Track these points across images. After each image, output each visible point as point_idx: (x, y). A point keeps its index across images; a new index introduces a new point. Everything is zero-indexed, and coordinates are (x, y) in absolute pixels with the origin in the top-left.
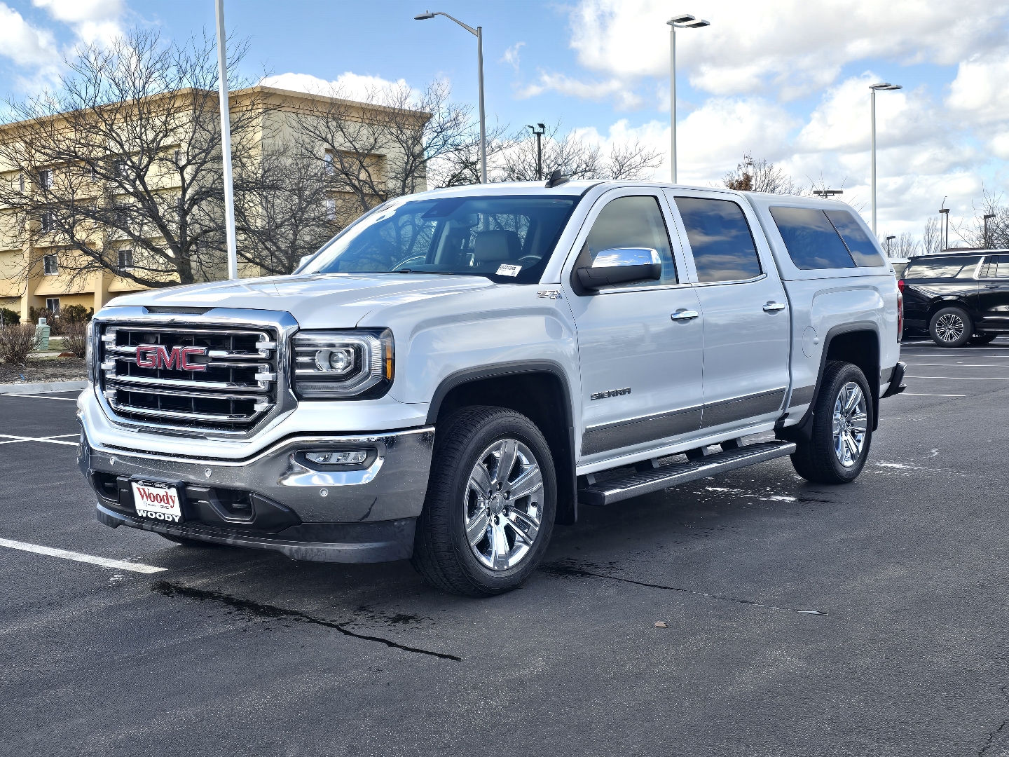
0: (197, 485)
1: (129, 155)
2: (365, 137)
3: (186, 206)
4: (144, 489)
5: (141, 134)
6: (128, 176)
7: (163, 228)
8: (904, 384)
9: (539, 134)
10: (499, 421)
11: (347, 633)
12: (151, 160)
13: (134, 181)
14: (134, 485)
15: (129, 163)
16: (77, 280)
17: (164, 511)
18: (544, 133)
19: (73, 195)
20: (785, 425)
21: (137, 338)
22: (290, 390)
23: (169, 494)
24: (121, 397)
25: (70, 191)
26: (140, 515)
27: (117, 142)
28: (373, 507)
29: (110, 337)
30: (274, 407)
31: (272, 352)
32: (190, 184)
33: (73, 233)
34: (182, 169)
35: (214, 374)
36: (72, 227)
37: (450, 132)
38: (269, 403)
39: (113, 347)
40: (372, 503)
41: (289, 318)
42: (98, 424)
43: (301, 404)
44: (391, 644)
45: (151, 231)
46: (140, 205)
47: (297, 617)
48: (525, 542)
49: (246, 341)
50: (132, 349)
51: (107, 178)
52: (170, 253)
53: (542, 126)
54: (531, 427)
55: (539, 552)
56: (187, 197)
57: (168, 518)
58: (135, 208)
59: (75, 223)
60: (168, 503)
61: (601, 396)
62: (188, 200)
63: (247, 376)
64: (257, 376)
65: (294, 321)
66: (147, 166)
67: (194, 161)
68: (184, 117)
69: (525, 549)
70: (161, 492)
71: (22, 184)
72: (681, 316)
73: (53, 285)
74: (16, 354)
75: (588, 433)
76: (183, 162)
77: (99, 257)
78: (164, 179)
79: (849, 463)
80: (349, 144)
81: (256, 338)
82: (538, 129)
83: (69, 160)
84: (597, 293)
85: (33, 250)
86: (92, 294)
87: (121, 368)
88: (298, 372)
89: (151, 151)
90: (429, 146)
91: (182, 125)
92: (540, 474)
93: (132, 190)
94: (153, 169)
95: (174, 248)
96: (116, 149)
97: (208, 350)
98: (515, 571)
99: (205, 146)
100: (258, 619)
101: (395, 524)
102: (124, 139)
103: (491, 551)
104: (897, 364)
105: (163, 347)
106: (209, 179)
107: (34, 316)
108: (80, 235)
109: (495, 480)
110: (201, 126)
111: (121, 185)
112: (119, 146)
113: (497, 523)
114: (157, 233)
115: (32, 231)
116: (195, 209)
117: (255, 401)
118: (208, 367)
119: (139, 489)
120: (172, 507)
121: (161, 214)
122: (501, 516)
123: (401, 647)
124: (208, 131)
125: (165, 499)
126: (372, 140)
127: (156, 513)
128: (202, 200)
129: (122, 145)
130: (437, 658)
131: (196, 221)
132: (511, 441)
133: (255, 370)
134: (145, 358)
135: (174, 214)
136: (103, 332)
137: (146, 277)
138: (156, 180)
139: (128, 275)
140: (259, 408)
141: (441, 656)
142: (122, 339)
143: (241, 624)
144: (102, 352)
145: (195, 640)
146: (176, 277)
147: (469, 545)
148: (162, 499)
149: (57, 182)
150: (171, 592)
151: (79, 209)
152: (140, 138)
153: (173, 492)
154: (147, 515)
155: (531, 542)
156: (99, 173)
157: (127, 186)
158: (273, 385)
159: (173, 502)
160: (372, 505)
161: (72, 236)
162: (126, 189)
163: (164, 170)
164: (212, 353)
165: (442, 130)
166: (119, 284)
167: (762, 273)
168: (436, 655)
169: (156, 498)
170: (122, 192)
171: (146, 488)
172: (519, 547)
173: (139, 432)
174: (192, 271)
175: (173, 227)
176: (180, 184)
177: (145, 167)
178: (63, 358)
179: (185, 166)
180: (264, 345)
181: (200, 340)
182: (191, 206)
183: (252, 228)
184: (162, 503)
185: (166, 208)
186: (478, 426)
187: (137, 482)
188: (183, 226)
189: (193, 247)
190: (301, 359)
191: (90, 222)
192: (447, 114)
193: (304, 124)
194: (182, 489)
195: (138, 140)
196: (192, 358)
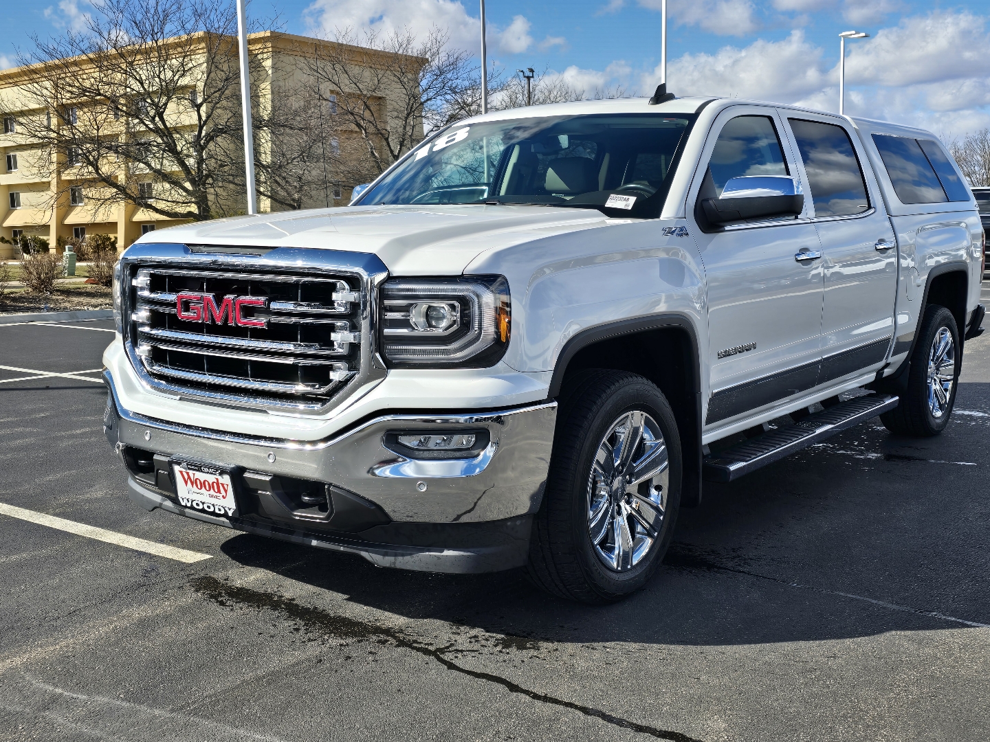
0: (256, 472)
1: (149, 94)
2: (367, 78)
3: (202, 142)
4: (188, 473)
5: (160, 72)
6: (148, 113)
7: (182, 163)
8: (982, 326)
9: (529, 78)
10: (627, 388)
11: (451, 666)
12: (169, 98)
13: (153, 118)
14: (177, 468)
15: (149, 101)
16: (102, 210)
17: (214, 501)
18: (533, 77)
19: (98, 130)
20: (884, 375)
21: (177, 284)
22: (378, 355)
23: (220, 482)
24: (157, 356)
25: (96, 127)
26: (183, 504)
27: (136, 79)
28: (479, 502)
29: (141, 280)
30: (357, 376)
31: (354, 306)
32: (206, 121)
33: (97, 166)
34: (198, 107)
35: (276, 332)
36: (97, 160)
37: (449, 76)
38: (349, 370)
39: (146, 293)
40: (478, 496)
41: (374, 263)
42: (130, 388)
43: (392, 372)
44: (514, 688)
45: (171, 166)
46: (159, 140)
47: (382, 637)
48: (650, 535)
49: (320, 291)
50: (172, 297)
51: (128, 114)
52: (188, 185)
53: (532, 71)
54: (659, 395)
55: (663, 545)
56: (204, 133)
57: (220, 510)
58: (155, 143)
59: (99, 155)
60: (219, 491)
61: (727, 354)
62: (204, 137)
63: (321, 335)
64: (333, 336)
65: (383, 267)
66: (166, 104)
67: (210, 100)
68: (201, 58)
69: (649, 542)
70: (211, 478)
71: (49, 119)
72: (804, 257)
73: (79, 216)
74: (43, 282)
75: (716, 398)
76: (199, 101)
77: (122, 189)
78: (182, 116)
79: (939, 414)
80: (353, 86)
81: (333, 288)
82: (528, 74)
83: (93, 99)
84: (722, 229)
85: (59, 181)
86: (116, 224)
87: (157, 320)
88: (387, 331)
89: (170, 90)
90: (429, 88)
91: (200, 65)
92: (666, 452)
93: (151, 126)
94: (171, 106)
95: (193, 182)
96: (136, 86)
97: (270, 301)
98: (639, 571)
99: (220, 85)
100: (334, 642)
101: (509, 523)
102: (144, 78)
103: (614, 548)
104: (979, 306)
105: (210, 296)
106: (223, 117)
107: (61, 244)
108: (105, 169)
109: (619, 462)
110: (216, 67)
111: (142, 122)
112: (139, 84)
113: (619, 513)
114: (176, 168)
115: (59, 163)
116: (211, 145)
117: (331, 368)
118: (269, 323)
119: (181, 472)
120: (224, 497)
121: (179, 148)
122: (622, 504)
123: (527, 692)
124: (223, 71)
125: (217, 486)
126: (376, 82)
127: (203, 503)
128: (217, 136)
129: (142, 84)
130: (580, 714)
131: (211, 157)
132: (637, 413)
133: (332, 328)
134: (187, 309)
135: (191, 149)
136: (134, 274)
137: (166, 209)
138: (174, 117)
139: (150, 207)
140: (335, 376)
141: (585, 710)
142: (157, 283)
143: (313, 650)
144: (132, 298)
145: (258, 679)
146: (194, 209)
147: (592, 544)
148: (211, 487)
149: (83, 120)
150: (220, 594)
151: (104, 144)
152: (159, 77)
153: (226, 480)
154: (192, 504)
155: (656, 534)
156: (122, 111)
157: (147, 123)
158: (354, 348)
159: (226, 491)
160: (478, 500)
161: (97, 169)
162: (147, 126)
163: (181, 108)
164: (275, 306)
165: (441, 73)
166: (142, 215)
167: (870, 207)
168: (576, 707)
169: (203, 484)
170: (143, 128)
171: (191, 472)
172: (642, 540)
173: (180, 399)
174: (209, 202)
175: (191, 162)
176: (197, 122)
177: (164, 105)
178: (89, 286)
179: (201, 104)
180: (342, 297)
181: (257, 288)
182: (207, 142)
183: (265, 163)
184: (212, 492)
185: (184, 143)
186: (604, 396)
187: (179, 464)
188: (200, 161)
189: (210, 180)
190: (391, 315)
191: (112, 157)
192: (446, 58)
193: (312, 66)
194: (237, 474)
195: (157, 79)
196: (249, 311)
